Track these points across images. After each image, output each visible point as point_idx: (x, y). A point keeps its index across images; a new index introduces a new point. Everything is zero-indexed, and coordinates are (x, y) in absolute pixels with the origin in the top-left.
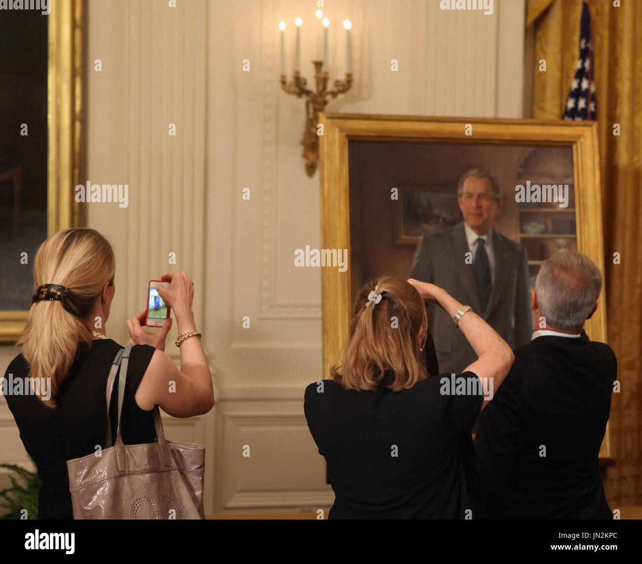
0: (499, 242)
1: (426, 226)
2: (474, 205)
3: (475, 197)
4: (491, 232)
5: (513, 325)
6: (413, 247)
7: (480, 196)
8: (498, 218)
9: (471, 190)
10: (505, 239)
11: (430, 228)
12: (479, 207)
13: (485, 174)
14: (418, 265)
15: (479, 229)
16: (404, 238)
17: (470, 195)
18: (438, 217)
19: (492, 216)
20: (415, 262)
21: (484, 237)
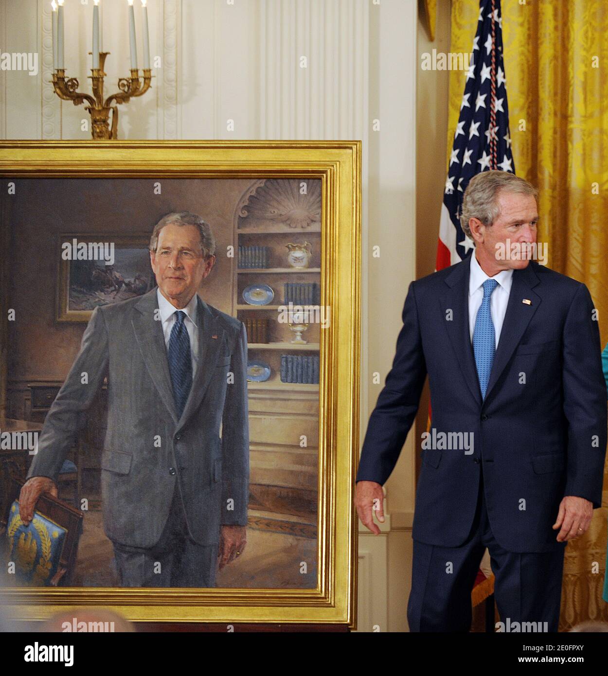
0: (207, 317)
1: (102, 296)
2: (172, 264)
3: (175, 252)
4: (195, 302)
5: (221, 436)
6: (82, 325)
7: (181, 251)
8: (206, 282)
9: (169, 244)
10: (215, 312)
11: (108, 299)
12: (179, 268)
13: (191, 220)
14: (88, 350)
15: (178, 299)
16: (70, 313)
17: (167, 251)
18: (120, 283)
19: (198, 279)
20: (83, 347)
21: (185, 310)
